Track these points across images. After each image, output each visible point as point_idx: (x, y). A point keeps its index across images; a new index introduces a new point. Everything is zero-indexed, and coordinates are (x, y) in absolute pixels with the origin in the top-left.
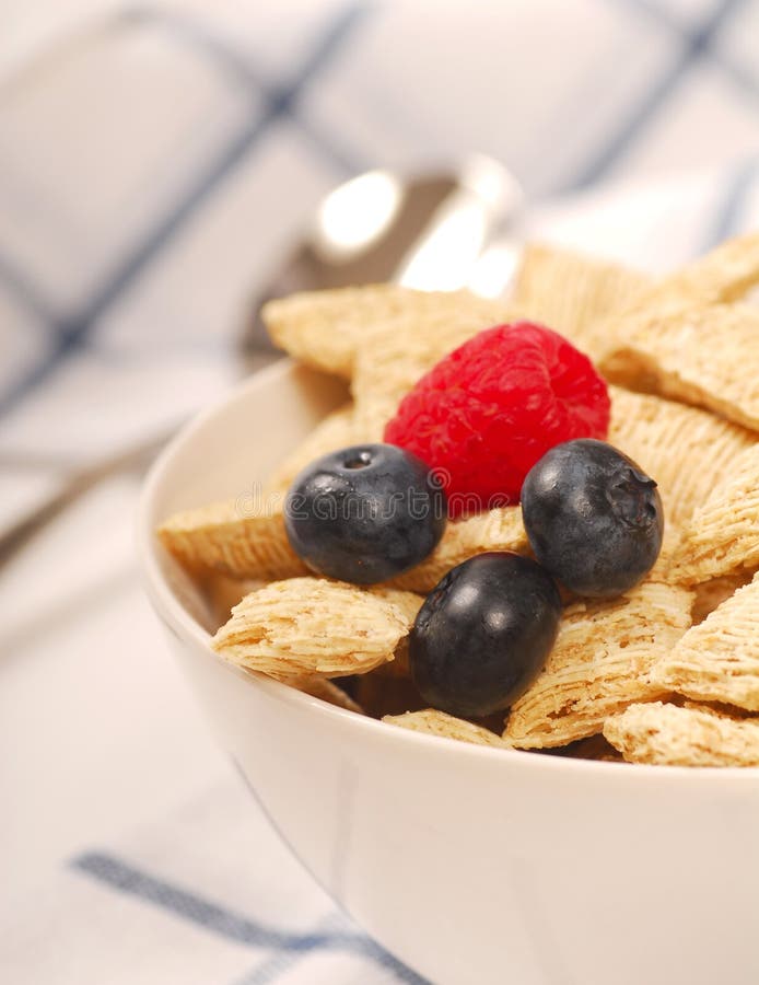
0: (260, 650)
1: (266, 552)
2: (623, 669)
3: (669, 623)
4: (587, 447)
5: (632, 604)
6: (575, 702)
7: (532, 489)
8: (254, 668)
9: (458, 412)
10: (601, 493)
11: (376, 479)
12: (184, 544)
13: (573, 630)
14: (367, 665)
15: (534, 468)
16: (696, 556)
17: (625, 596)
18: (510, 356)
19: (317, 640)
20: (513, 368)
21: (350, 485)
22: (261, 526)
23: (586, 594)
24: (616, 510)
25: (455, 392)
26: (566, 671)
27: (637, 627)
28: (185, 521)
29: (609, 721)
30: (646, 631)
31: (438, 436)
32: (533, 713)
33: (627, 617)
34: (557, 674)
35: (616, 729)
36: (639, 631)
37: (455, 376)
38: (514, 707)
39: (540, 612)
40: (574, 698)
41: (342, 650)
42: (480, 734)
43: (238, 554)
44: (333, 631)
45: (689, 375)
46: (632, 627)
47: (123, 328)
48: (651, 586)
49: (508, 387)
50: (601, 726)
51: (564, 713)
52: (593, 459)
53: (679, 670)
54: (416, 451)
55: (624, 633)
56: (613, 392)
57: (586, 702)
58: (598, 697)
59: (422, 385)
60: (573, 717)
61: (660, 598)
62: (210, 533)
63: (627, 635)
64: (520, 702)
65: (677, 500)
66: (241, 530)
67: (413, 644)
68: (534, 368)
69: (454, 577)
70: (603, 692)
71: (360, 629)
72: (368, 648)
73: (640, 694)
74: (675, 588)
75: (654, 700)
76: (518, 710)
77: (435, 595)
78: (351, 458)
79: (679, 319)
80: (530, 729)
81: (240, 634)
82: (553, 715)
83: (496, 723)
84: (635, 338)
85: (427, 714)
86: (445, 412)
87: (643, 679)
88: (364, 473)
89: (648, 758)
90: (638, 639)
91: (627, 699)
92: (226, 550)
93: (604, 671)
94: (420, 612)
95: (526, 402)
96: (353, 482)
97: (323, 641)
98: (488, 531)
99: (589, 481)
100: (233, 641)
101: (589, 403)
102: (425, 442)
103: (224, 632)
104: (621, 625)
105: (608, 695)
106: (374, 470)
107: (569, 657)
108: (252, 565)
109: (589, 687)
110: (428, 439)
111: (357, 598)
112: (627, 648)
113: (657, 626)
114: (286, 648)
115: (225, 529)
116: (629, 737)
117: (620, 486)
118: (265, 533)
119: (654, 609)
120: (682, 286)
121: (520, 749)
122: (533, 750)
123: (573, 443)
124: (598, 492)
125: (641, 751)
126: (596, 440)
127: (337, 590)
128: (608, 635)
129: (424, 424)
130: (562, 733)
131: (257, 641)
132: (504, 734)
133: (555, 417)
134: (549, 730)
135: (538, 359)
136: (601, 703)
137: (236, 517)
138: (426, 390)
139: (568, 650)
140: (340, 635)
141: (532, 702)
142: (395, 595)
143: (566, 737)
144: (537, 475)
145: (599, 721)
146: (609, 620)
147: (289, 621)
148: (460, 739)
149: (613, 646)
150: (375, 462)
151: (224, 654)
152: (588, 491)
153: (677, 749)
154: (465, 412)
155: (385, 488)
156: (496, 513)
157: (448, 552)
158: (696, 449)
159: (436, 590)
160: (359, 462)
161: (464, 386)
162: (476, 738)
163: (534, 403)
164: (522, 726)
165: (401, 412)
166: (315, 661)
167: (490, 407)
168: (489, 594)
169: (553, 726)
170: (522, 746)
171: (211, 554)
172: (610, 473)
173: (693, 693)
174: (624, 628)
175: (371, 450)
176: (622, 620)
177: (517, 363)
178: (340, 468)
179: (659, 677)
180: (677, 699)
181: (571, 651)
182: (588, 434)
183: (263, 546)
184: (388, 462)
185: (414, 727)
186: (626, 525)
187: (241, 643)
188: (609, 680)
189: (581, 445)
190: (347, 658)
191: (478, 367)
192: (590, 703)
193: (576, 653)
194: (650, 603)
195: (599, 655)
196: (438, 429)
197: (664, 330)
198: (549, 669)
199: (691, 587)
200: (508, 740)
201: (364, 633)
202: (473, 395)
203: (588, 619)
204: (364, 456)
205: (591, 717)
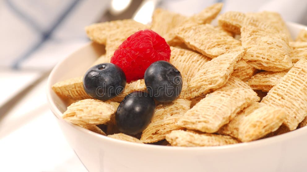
0: (74, 118)
1: (80, 92)
2: (171, 121)
3: (184, 109)
4: (161, 63)
5: (174, 104)
6: (159, 130)
7: (147, 74)
8: (73, 123)
9: (129, 54)
10: (165, 75)
11: (106, 72)
12: (59, 91)
13: (159, 111)
14: (103, 122)
15: (148, 68)
16: (191, 91)
17: (172, 102)
18: (142, 39)
19: (89, 115)
20: (143, 42)
21: (99, 74)
22: (79, 85)
23: (162, 102)
24: (169, 79)
25: (128, 49)
26: (156, 122)
27: (175, 110)
28: (59, 84)
29: (167, 135)
30: (178, 111)
31: (124, 60)
32: (148, 133)
33: (173, 108)
34: (154, 123)
35: (169, 137)
36: (176, 111)
37: (128, 44)
38: (143, 132)
39: (148, 107)
40: (158, 129)
41: (95, 118)
42: (133, 139)
43: (73, 93)
44: (93, 113)
45: (192, 43)
46: (174, 110)
47: (60, 34)
48: (180, 99)
49: (142, 47)
50: (165, 136)
51: (156, 133)
52: (163, 66)
53: (185, 122)
54: (118, 65)
55: (172, 112)
56: (172, 48)
57: (161, 130)
58: (164, 129)
59: (120, 47)
60: (158, 134)
61: (182, 102)
62: (65, 87)
63: (173, 113)
64: (144, 131)
65: (189, 76)
66: (74, 87)
67: (116, 116)
68: (148, 42)
69: (127, 98)
70: (166, 128)
71: (100, 112)
72: (102, 117)
73: (175, 128)
74: (186, 100)
75: (179, 129)
76: (144, 132)
77: (122, 102)
78: (100, 67)
79: (190, 28)
80: (147, 138)
81: (70, 114)
82: (153, 134)
83: (138, 136)
84: (178, 34)
85: (119, 134)
86: (125, 54)
87: (176, 124)
88: (103, 71)
89: (176, 145)
90: (175, 113)
91: (172, 129)
92: (70, 92)
93: (166, 122)
94: (118, 107)
95: (146, 51)
96: (100, 73)
97: (90, 115)
98: (137, 85)
99: (162, 72)
100: (67, 116)
101: (164, 51)
102: (120, 62)
103: (65, 113)
104: (172, 110)
105: (167, 128)
106: (106, 70)
107: (157, 118)
108: (77, 95)
109: (162, 126)
110: (121, 62)
111: (100, 104)
112: (173, 116)
113: (180, 110)
114: (81, 118)
115: (69, 86)
116: (172, 140)
117: (170, 73)
118: (80, 87)
119: (180, 105)
120: (193, 19)
121: (145, 143)
122: (148, 143)
123: (158, 62)
124: (164, 75)
125: (174, 143)
126: (165, 61)
127: (96, 102)
128: (168, 112)
129: (120, 57)
130: (156, 139)
131: (74, 116)
132: (140, 139)
133: (154, 55)
134: (152, 138)
135: (150, 40)
136: (165, 131)
137: (72, 83)
138: (121, 48)
139: (157, 117)
140: (95, 114)
141: (148, 131)
142: (112, 103)
143: (157, 140)
144: (148, 71)
145: (165, 135)
146: (168, 109)
147: (82, 110)
148: (128, 141)
149: (169, 115)
150: (106, 68)
151: (65, 119)
152: (161, 75)
153: (183, 142)
154: (130, 54)
155: (109, 75)
156: (139, 81)
157: (126, 91)
158: (194, 63)
159: (122, 101)
160: (102, 68)
161: (130, 47)
162: (133, 141)
163: (148, 51)
164: (145, 137)
165: (115, 54)
166: (89, 121)
167: (137, 53)
168: (135, 102)
169: (153, 137)
170: (145, 142)
171: (66, 93)
172: (167, 69)
173: (189, 128)
174: (172, 111)
175: (105, 65)
176: (172, 108)
177: (144, 41)
178: (97, 69)
179: (180, 123)
180: (185, 129)
181: (158, 117)
182: (163, 59)
183: (79, 90)
184: (110, 68)
185: (115, 138)
186: (171, 83)
187: (70, 116)
188: (167, 124)
189: (160, 62)
190: (97, 120)
191: (134, 42)
192: (162, 131)
193: (159, 117)
194: (179, 104)
195: (165, 118)
196: (124, 59)
197: (186, 31)
198: (152, 122)
199: (190, 99)
200: (141, 141)
201: (101, 113)
202: (133, 49)
203: (163, 108)
204: (103, 66)
205: (163, 134)
